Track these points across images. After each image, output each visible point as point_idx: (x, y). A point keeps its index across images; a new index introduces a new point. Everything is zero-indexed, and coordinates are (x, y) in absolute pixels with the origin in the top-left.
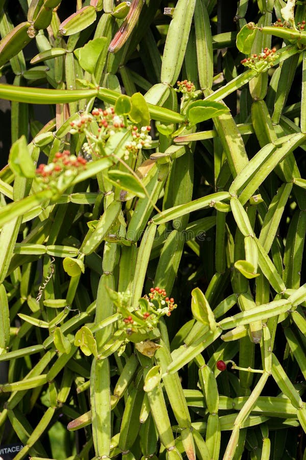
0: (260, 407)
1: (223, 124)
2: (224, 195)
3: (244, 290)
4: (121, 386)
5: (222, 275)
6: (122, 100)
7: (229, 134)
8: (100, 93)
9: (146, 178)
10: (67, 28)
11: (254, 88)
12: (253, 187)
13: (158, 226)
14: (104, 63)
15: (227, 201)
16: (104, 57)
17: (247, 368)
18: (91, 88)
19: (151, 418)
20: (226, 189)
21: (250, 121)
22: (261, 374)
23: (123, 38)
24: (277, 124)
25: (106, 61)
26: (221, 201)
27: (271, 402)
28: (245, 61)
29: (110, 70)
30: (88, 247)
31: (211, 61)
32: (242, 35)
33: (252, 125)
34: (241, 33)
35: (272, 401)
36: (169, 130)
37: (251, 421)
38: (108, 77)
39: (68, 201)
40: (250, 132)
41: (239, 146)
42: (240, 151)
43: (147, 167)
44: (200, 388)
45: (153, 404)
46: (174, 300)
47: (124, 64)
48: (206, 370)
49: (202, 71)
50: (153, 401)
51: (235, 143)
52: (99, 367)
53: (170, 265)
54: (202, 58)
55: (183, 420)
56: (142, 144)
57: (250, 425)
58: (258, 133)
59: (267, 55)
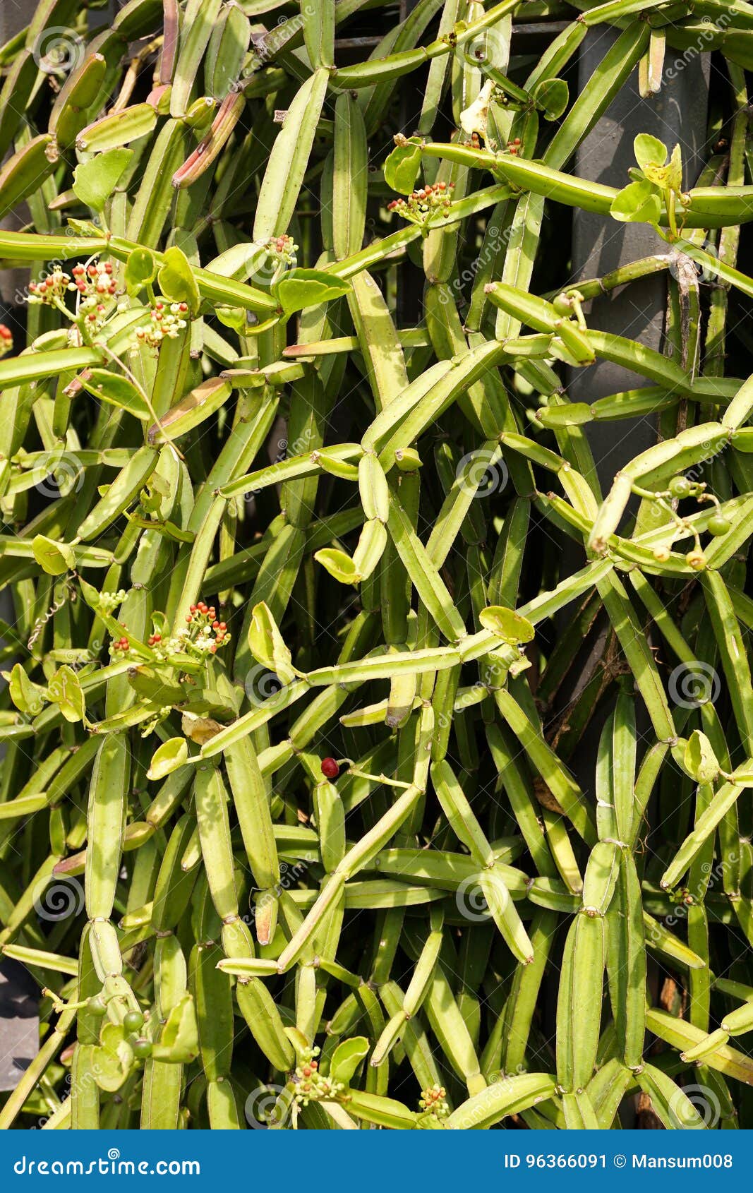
0: (428, 870)
1: (367, 322)
2: (350, 450)
3: (397, 639)
4: (162, 807)
5: (372, 614)
6: (143, 256)
7: (378, 344)
8: (111, 245)
9: (203, 407)
10: (89, 138)
11: (431, 261)
12: (407, 436)
13: (228, 500)
14: (168, 208)
15: (354, 461)
16: (169, 197)
17: (379, 775)
18: (94, 236)
19: (201, 866)
20: (357, 439)
21: (425, 325)
22: (404, 790)
23: (201, 162)
24: (477, 331)
25: (173, 205)
26: (344, 460)
27: (450, 864)
28: (394, 206)
29: (182, 223)
30: (88, 527)
31: (360, 211)
32: (397, 158)
33: (427, 330)
34: (394, 156)
35: (452, 860)
36: (235, 318)
37: (409, 894)
38: (176, 234)
39: (99, 462)
40: (425, 344)
41: (396, 366)
42: (397, 376)
43: (209, 390)
44: (315, 824)
45: (206, 836)
46: (227, 626)
47: (220, 217)
48: (327, 791)
49: (340, 226)
50: (207, 831)
51: (387, 361)
52: (109, 758)
53: (273, 590)
54: (341, 204)
55: (265, 874)
56: (164, 332)
57: (408, 903)
58: (437, 346)
59: (428, 193)
